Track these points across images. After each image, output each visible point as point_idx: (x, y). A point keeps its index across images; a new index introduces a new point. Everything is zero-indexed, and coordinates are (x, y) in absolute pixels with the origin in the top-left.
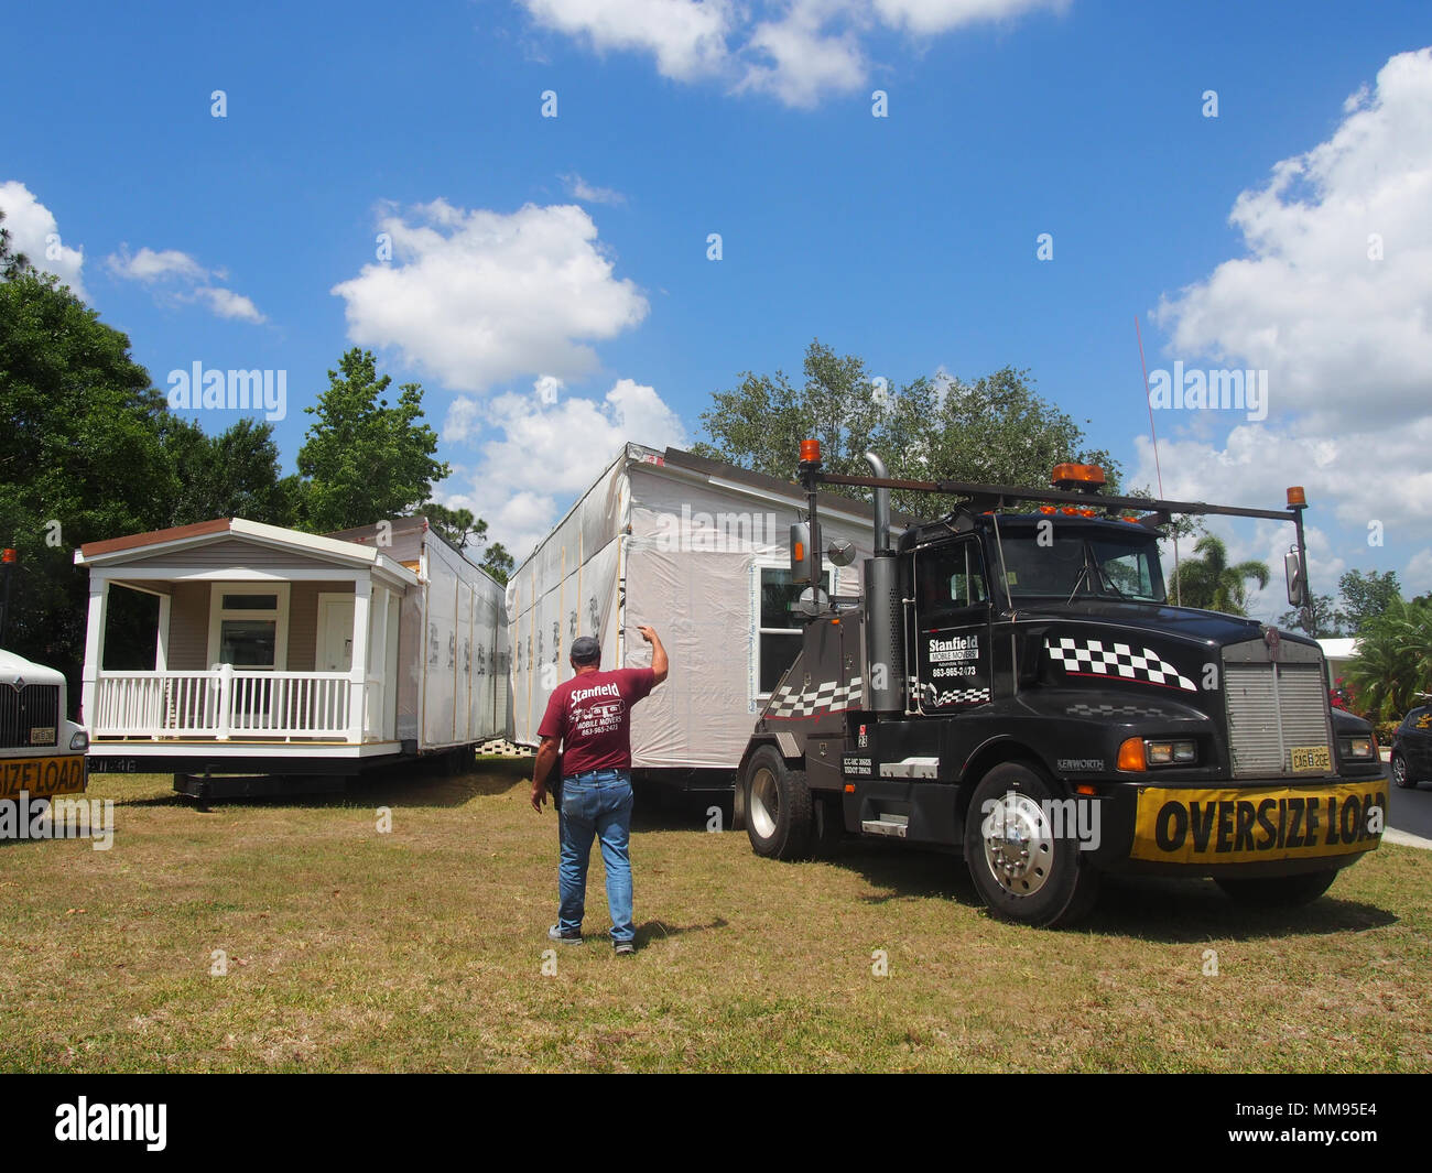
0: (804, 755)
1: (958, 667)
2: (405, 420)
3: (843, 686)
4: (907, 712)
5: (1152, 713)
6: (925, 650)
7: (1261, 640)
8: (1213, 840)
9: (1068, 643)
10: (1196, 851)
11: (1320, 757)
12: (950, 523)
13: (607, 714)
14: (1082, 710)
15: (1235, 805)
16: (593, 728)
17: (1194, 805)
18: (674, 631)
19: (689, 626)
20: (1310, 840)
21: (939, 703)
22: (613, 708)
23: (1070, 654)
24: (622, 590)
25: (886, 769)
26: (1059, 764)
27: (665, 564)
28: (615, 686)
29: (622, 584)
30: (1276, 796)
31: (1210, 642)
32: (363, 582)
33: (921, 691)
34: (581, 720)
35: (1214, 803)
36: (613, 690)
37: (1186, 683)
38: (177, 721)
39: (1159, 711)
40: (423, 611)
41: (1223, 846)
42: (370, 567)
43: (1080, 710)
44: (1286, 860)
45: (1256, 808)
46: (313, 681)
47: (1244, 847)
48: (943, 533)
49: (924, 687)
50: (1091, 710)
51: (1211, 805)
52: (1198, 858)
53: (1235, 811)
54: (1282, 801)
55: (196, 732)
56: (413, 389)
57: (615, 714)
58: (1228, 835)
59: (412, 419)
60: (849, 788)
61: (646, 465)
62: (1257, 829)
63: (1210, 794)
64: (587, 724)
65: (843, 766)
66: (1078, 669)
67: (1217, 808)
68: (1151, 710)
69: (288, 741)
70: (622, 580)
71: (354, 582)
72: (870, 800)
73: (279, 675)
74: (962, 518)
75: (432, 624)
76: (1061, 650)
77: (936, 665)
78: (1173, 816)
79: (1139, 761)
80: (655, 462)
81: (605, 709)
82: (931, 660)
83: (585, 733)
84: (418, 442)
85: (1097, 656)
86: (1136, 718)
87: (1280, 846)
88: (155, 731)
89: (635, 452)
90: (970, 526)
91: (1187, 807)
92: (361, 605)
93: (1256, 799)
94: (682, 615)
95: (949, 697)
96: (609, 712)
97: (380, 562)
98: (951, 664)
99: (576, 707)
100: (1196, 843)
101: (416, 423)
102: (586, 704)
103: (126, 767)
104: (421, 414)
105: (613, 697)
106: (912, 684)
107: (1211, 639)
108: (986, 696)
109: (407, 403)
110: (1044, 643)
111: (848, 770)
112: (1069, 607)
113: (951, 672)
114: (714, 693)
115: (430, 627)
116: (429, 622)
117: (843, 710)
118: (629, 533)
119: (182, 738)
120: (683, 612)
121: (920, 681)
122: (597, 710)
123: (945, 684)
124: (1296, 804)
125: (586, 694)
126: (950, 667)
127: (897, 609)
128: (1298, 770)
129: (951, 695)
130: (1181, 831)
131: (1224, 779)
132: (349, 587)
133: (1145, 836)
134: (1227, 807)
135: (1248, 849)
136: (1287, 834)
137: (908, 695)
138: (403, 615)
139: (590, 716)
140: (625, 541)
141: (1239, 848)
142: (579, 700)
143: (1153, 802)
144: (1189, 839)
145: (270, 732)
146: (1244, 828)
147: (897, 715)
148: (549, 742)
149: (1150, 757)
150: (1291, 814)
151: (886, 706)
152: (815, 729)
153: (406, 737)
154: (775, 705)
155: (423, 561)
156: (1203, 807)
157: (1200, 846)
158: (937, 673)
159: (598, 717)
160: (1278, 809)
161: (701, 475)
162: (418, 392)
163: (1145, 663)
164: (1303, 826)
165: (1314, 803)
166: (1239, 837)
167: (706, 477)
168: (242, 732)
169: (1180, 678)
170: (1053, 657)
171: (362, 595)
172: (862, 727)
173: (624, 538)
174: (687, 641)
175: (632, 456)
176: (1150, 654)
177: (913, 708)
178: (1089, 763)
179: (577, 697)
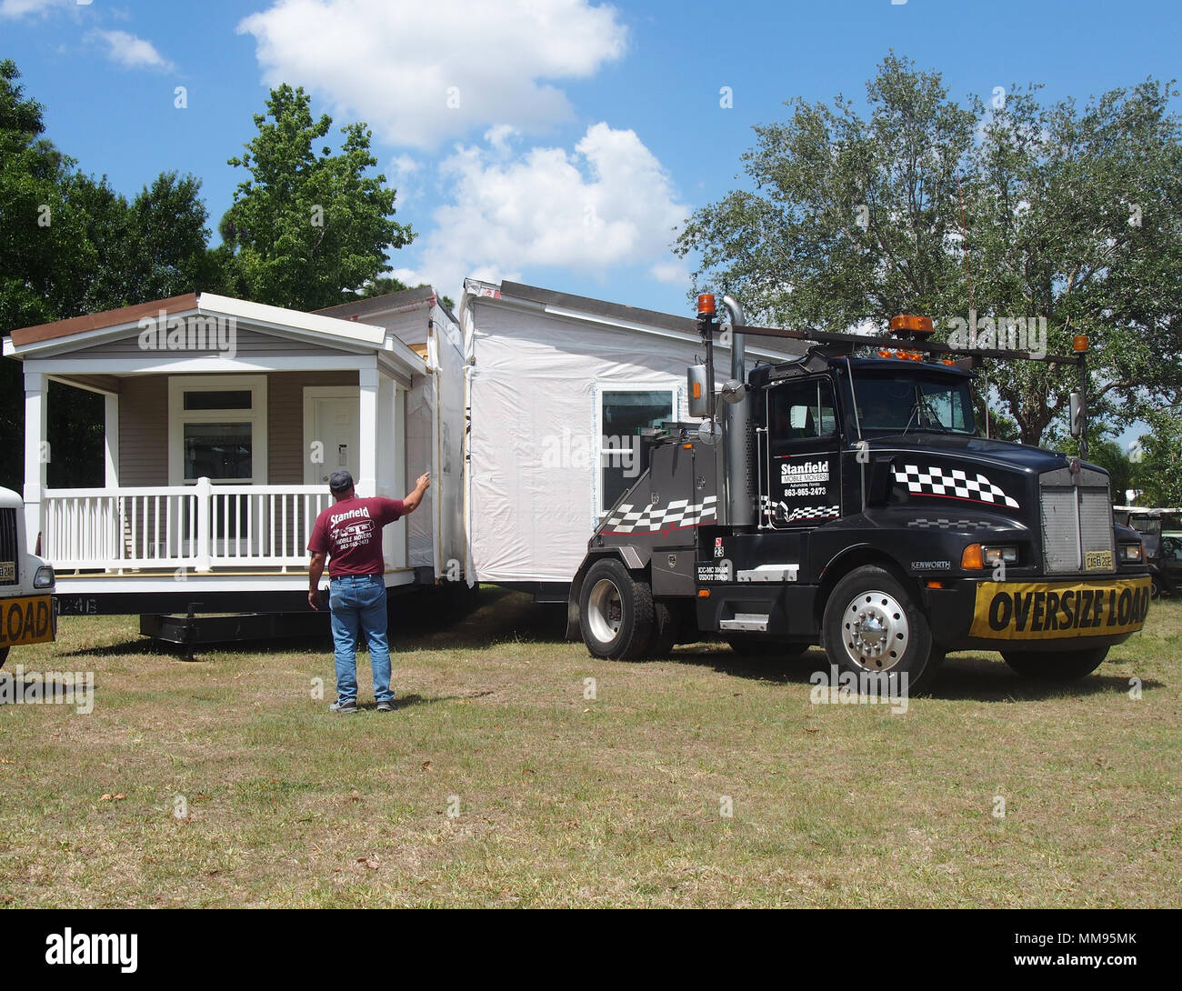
0: (649, 565)
1: (809, 488)
2: (354, 170)
3: (694, 504)
4: (760, 527)
5: (982, 525)
6: (777, 474)
7: (1067, 469)
8: (1029, 622)
9: (912, 469)
10: (1017, 630)
11: (1105, 559)
12: (804, 364)
13: (359, 532)
14: (923, 523)
15: (1046, 594)
16: (349, 543)
17: (1017, 595)
18: (519, 454)
19: (533, 449)
20: (1096, 622)
21: (789, 518)
22: (364, 527)
23: (913, 478)
24: (468, 418)
25: (743, 575)
26: (913, 565)
27: (509, 392)
28: (366, 509)
29: (467, 413)
30: (1074, 589)
31: (1028, 470)
32: (369, 372)
33: (772, 508)
34: (339, 538)
35: (1031, 594)
36: (365, 512)
37: (1011, 502)
38: (133, 550)
39: (988, 524)
40: (434, 407)
41: (1036, 626)
42: (376, 352)
43: (919, 523)
44: (1079, 638)
45: (1060, 598)
46: (301, 497)
47: (1051, 628)
48: (798, 372)
49: (775, 505)
50: (930, 523)
51: (1029, 595)
52: (1018, 636)
53: (1046, 600)
54: (1078, 592)
55: (157, 562)
56: (359, 130)
57: (366, 531)
58: (1040, 617)
59: (362, 169)
60: (704, 593)
61: (484, 299)
62: (1060, 614)
63: (1029, 586)
64: (344, 540)
65: (696, 574)
66: (920, 490)
67: (1033, 597)
68: (981, 523)
69: (284, 571)
70: (468, 409)
71: (358, 372)
72: (726, 602)
73: (258, 490)
74: (815, 359)
75: (444, 423)
76: (905, 475)
77: (788, 486)
78: (1002, 603)
79: (978, 563)
80: (492, 296)
81: (357, 528)
82: (783, 482)
83: (343, 547)
84: (373, 200)
85: (937, 480)
86: (969, 529)
87: (1075, 627)
88: (109, 562)
89: (473, 287)
90: (824, 366)
91: (1012, 596)
92: (368, 400)
93: (1060, 591)
94: (525, 440)
95: (798, 513)
96: (361, 530)
97: (389, 346)
98: (802, 485)
99: (335, 528)
100: (1017, 624)
101: (368, 174)
102: (342, 525)
103: (84, 608)
104: (373, 163)
105: (364, 518)
106: (764, 503)
107: (1029, 467)
108: (836, 512)
109: (354, 149)
110: (890, 468)
111: (703, 578)
112: (904, 438)
113: (802, 492)
114: (558, 512)
115: (442, 426)
116: (442, 420)
117: (694, 525)
118: (473, 364)
119: (143, 570)
120: (526, 436)
121: (772, 500)
122: (351, 529)
123: (796, 502)
124: (1088, 594)
125: (342, 517)
126: (801, 488)
127: (752, 438)
128: (1090, 569)
129: (802, 511)
130: (1007, 617)
131: (1038, 575)
132: (351, 378)
133: (981, 619)
134: (1040, 597)
135: (1053, 629)
136: (1080, 618)
137: (760, 512)
138: (410, 411)
139: (346, 534)
140: (469, 372)
141: (1047, 628)
142: (337, 522)
143: (988, 593)
144: (1013, 621)
145: (261, 561)
146: (1052, 612)
147: (750, 529)
148: (317, 555)
149: (986, 559)
150: (1083, 602)
151: (740, 520)
152: (665, 542)
153: (420, 564)
154: (613, 521)
155: (432, 344)
156: (1023, 596)
157: (1020, 627)
158: (788, 493)
159: (353, 534)
160: (1075, 599)
161: (538, 306)
162: (364, 134)
163: (978, 486)
164: (1092, 612)
165: (1100, 593)
166: (1048, 620)
167: (543, 307)
168: (226, 561)
169: (1006, 497)
170: (898, 480)
171: (368, 388)
172: (718, 540)
173: (468, 369)
174: (531, 464)
175: (471, 291)
176: (982, 479)
177: (765, 523)
178: (938, 564)
179: (335, 520)
